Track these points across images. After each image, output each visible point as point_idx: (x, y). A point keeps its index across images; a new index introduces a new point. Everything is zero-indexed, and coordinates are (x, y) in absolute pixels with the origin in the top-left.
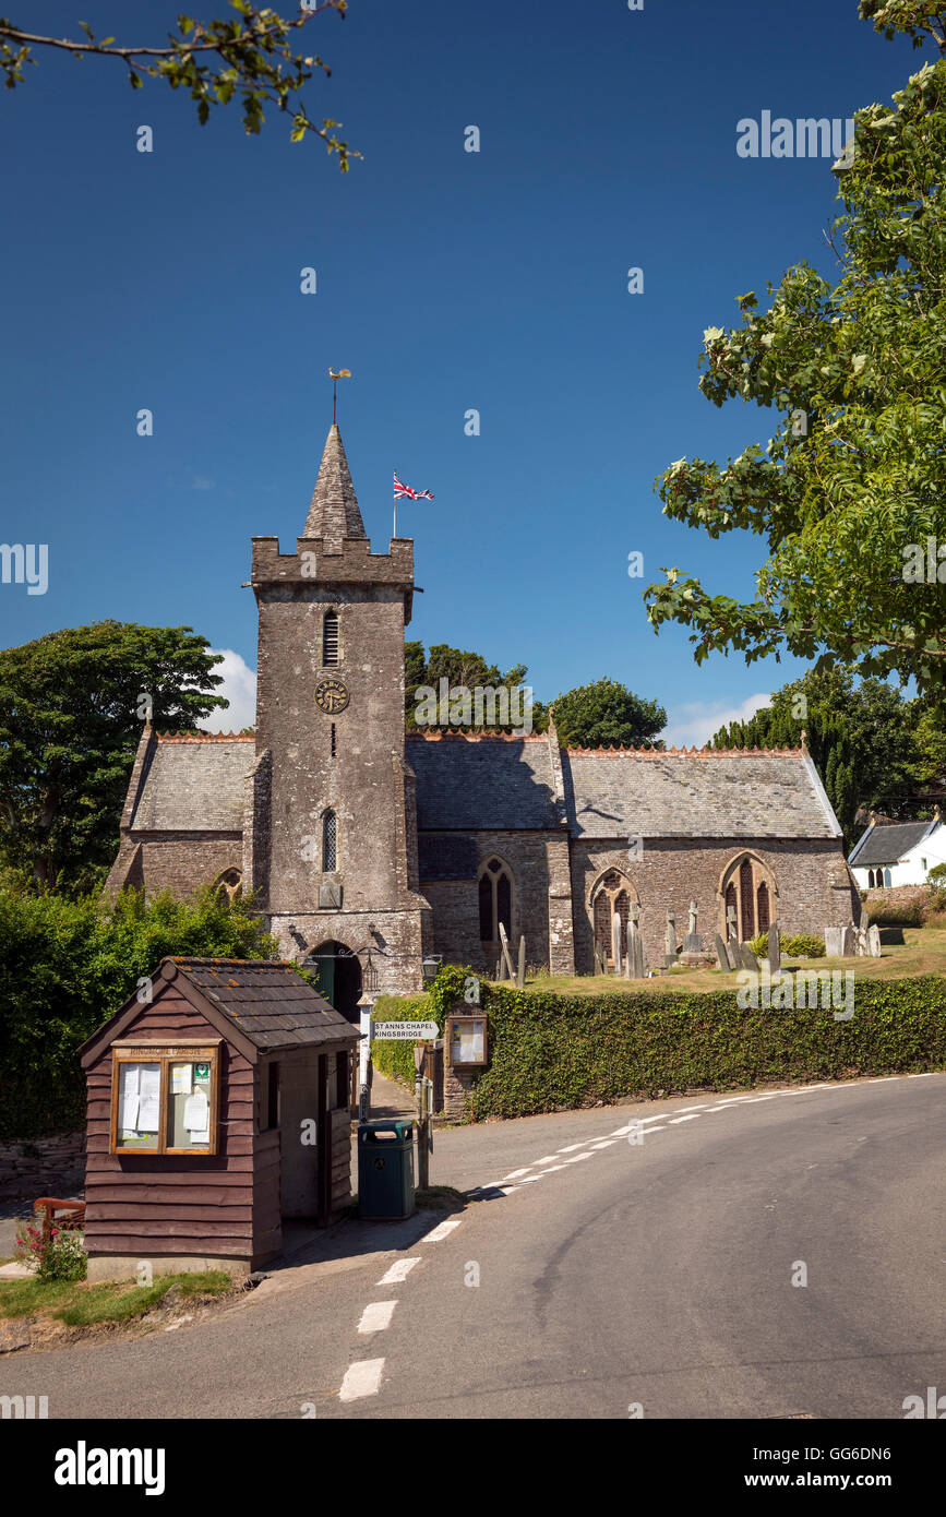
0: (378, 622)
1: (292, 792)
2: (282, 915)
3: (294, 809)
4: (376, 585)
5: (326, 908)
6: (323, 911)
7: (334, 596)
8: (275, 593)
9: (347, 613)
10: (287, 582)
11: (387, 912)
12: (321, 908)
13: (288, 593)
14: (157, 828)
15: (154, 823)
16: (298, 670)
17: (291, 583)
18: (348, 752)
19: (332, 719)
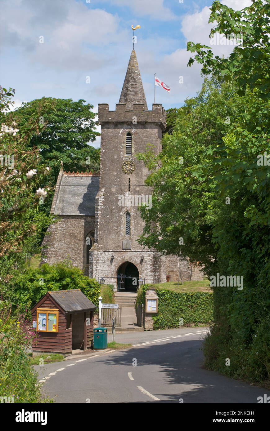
0: (147, 137)
1: (113, 205)
2: (109, 252)
3: (114, 211)
4: (146, 122)
5: (126, 249)
6: (125, 250)
7: (130, 127)
8: (107, 126)
9: (136, 133)
10: (111, 122)
11: (149, 251)
12: (123, 249)
13: (111, 126)
14: (64, 214)
15: (63, 212)
16: (115, 157)
17: (113, 122)
18: (135, 189)
19: (129, 176)
